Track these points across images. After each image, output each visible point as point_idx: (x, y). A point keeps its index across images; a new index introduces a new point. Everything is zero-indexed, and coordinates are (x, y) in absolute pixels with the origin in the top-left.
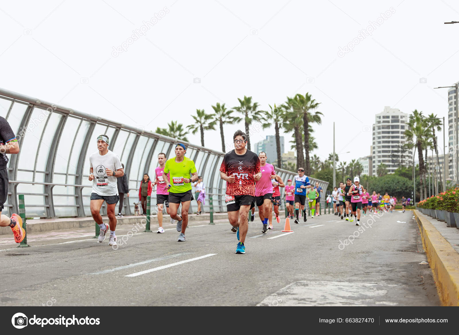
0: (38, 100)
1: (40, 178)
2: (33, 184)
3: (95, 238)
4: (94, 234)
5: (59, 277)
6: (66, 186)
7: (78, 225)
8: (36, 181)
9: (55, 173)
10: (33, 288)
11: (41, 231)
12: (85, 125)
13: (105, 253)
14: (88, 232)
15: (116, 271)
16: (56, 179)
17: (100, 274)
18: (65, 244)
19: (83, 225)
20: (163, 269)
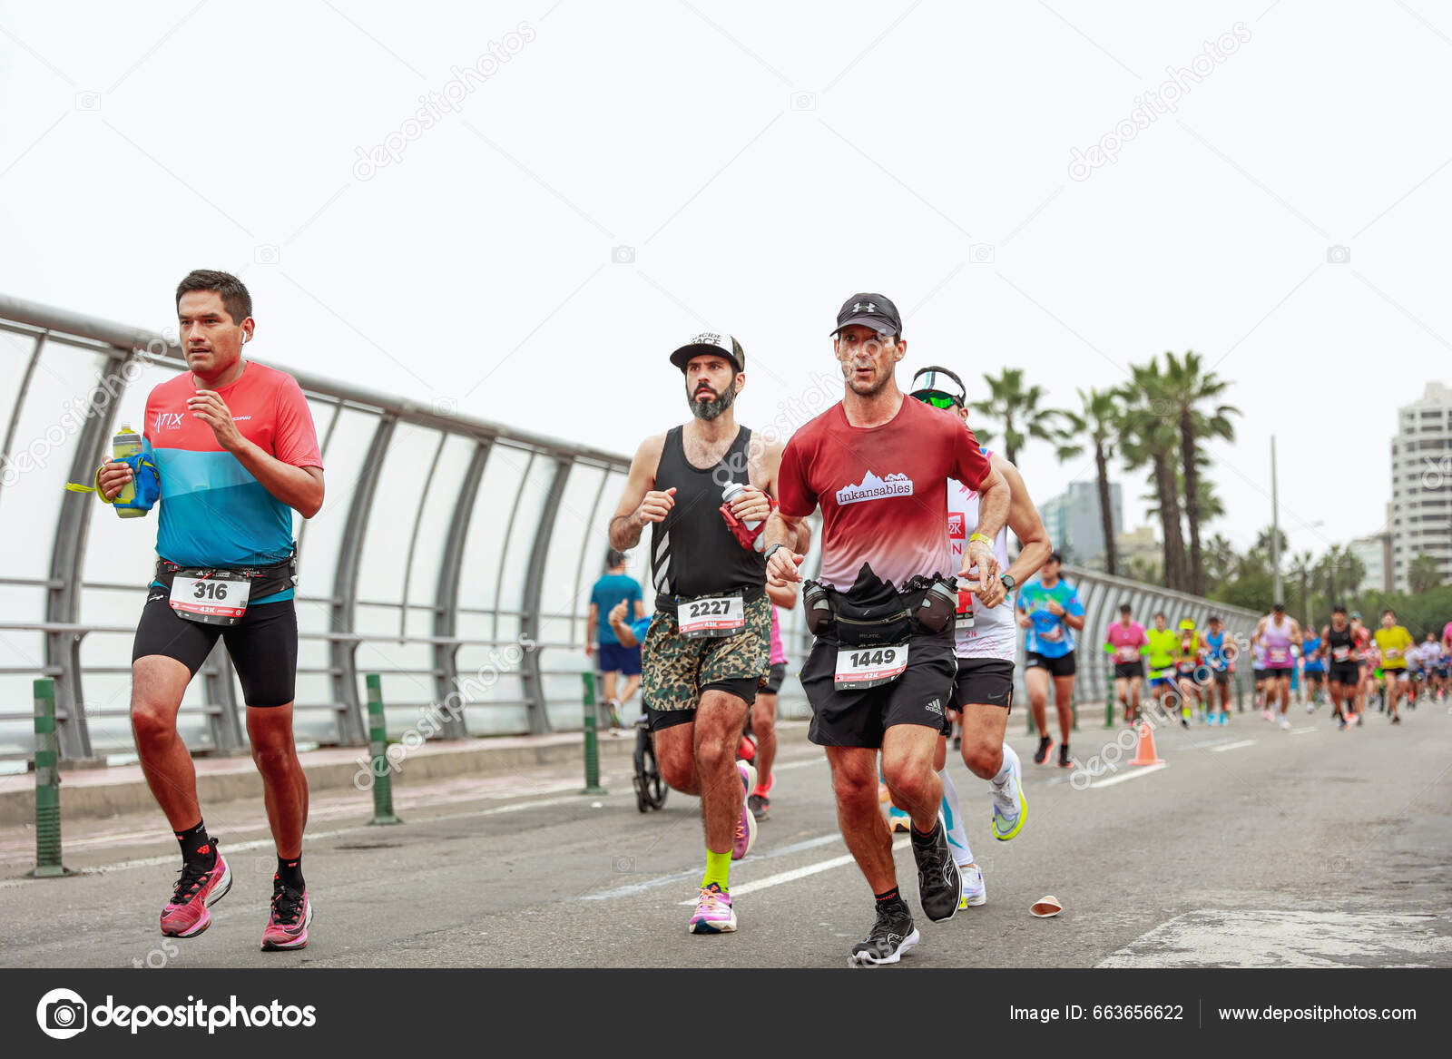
0: (407, 401)
1: (421, 624)
2: (402, 643)
3: (584, 793)
4: (581, 783)
5: (493, 909)
6: (494, 646)
7: (532, 758)
8: (410, 633)
9: (464, 611)
10: (422, 943)
11: (430, 777)
12: (543, 469)
13: (618, 837)
14: (563, 777)
15: (653, 890)
16: (466, 627)
17: (609, 900)
18: (503, 814)
19: (549, 757)
20: (787, 883)
